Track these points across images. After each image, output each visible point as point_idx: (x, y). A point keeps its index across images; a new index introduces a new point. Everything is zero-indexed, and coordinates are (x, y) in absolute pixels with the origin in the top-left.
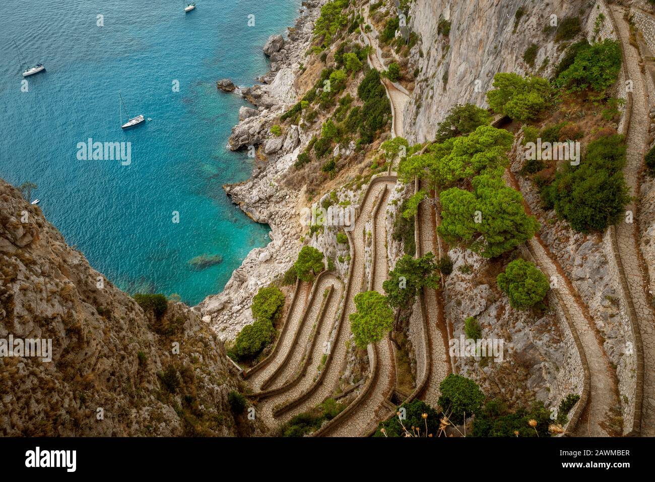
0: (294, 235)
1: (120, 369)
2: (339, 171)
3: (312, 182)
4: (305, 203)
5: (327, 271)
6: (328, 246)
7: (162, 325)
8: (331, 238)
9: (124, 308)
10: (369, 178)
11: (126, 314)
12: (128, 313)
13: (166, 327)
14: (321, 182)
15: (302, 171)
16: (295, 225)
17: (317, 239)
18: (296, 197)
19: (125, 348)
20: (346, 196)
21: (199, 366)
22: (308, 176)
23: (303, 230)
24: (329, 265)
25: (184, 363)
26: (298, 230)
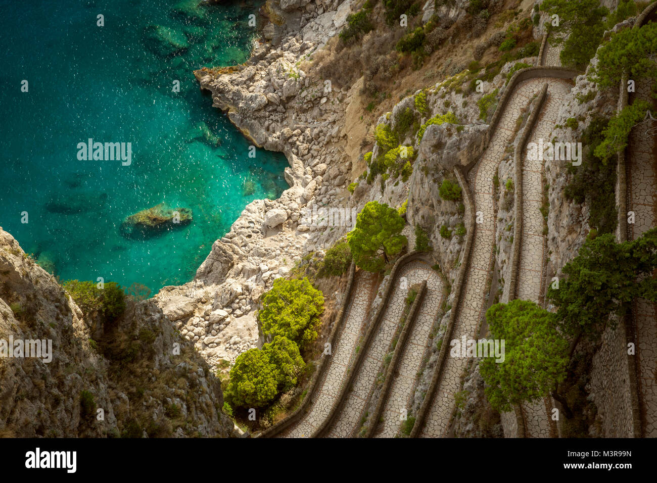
0: (335, 177)
1: (52, 422)
2: (433, 51)
3: (375, 73)
4: (360, 115)
5: (414, 254)
6: (419, 205)
7: (115, 341)
8: (427, 189)
9: (52, 307)
10: (496, 68)
11: (58, 319)
12: (61, 316)
13: (122, 347)
14: (394, 74)
15: (355, 49)
16: (336, 157)
17: (383, 188)
18: (341, 101)
19: (61, 385)
20: (447, 104)
21: (182, 424)
22: (368, 58)
23: (354, 167)
24: (419, 242)
25: (155, 417)
26: (343, 168)
